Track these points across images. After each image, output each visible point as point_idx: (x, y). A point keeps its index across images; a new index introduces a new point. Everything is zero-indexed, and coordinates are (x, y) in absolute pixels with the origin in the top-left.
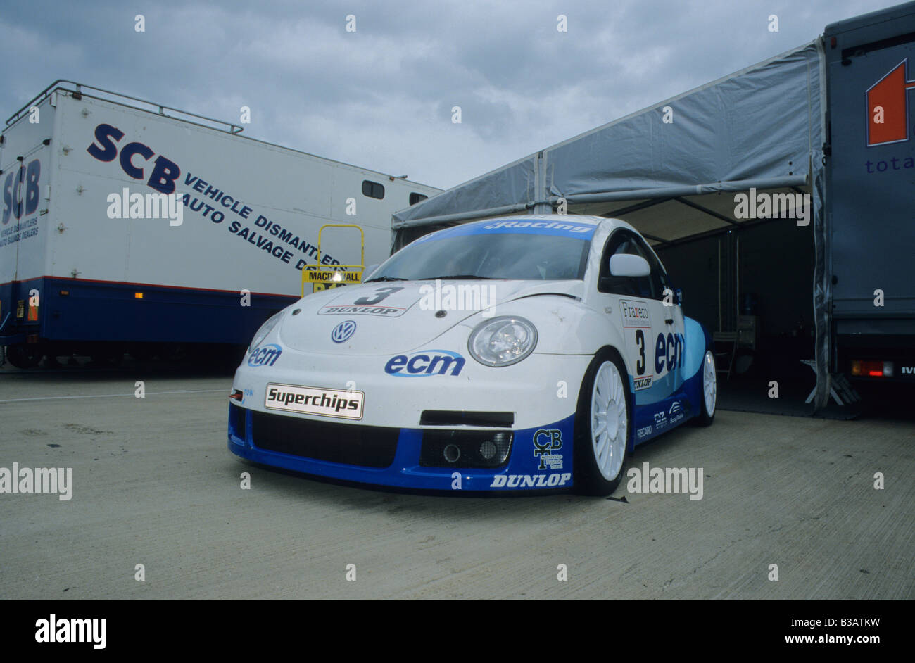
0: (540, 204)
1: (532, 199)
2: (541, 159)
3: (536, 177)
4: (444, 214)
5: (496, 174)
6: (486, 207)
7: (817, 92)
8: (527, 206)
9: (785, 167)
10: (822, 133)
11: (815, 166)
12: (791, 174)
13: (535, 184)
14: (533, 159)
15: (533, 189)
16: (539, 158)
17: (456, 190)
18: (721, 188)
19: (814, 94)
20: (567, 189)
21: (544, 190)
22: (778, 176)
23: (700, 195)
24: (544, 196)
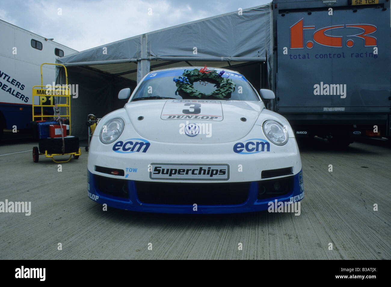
0: (143, 59)
1: (140, 56)
2: (144, 38)
3: (142, 46)
4: (89, 61)
5: (119, 43)
6: (113, 59)
7: (269, 25)
8: (137, 60)
9: (255, 53)
10: (271, 41)
11: (268, 54)
12: (259, 56)
13: (141, 49)
14: (140, 37)
15: (140, 52)
16: (143, 37)
17: (96, 49)
18: (232, 59)
19: (268, 26)
20: (158, 54)
21: (146, 53)
22: (254, 57)
23: (222, 61)
24: (146, 56)
